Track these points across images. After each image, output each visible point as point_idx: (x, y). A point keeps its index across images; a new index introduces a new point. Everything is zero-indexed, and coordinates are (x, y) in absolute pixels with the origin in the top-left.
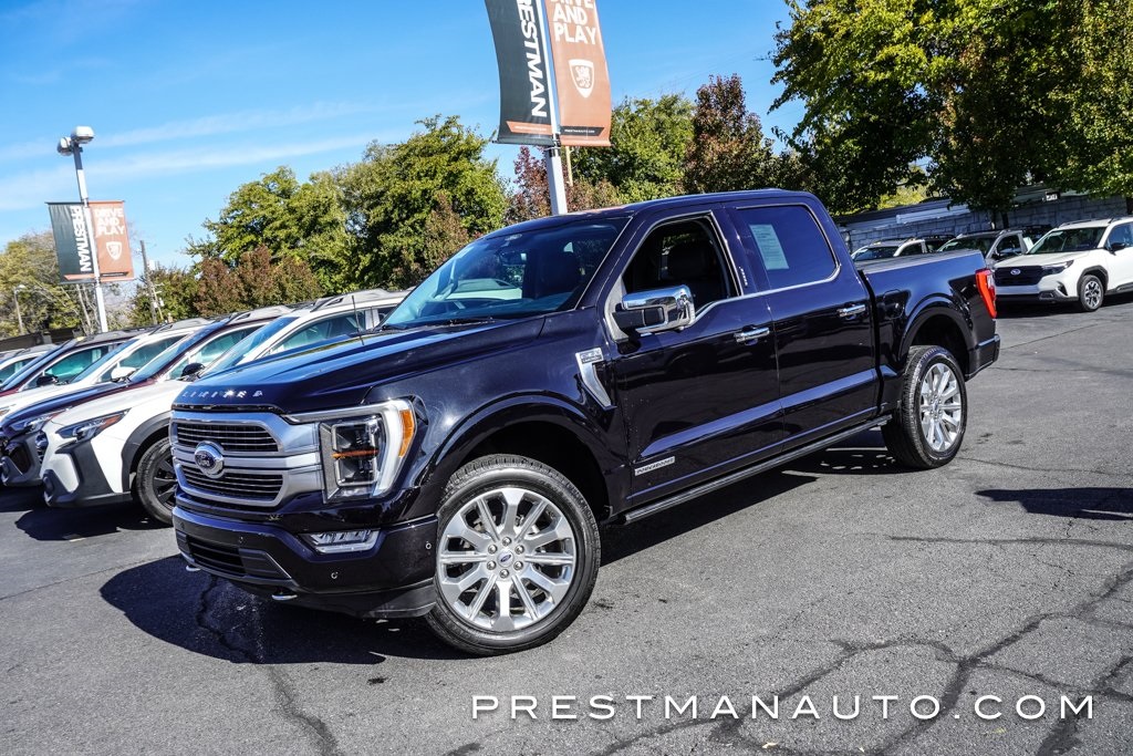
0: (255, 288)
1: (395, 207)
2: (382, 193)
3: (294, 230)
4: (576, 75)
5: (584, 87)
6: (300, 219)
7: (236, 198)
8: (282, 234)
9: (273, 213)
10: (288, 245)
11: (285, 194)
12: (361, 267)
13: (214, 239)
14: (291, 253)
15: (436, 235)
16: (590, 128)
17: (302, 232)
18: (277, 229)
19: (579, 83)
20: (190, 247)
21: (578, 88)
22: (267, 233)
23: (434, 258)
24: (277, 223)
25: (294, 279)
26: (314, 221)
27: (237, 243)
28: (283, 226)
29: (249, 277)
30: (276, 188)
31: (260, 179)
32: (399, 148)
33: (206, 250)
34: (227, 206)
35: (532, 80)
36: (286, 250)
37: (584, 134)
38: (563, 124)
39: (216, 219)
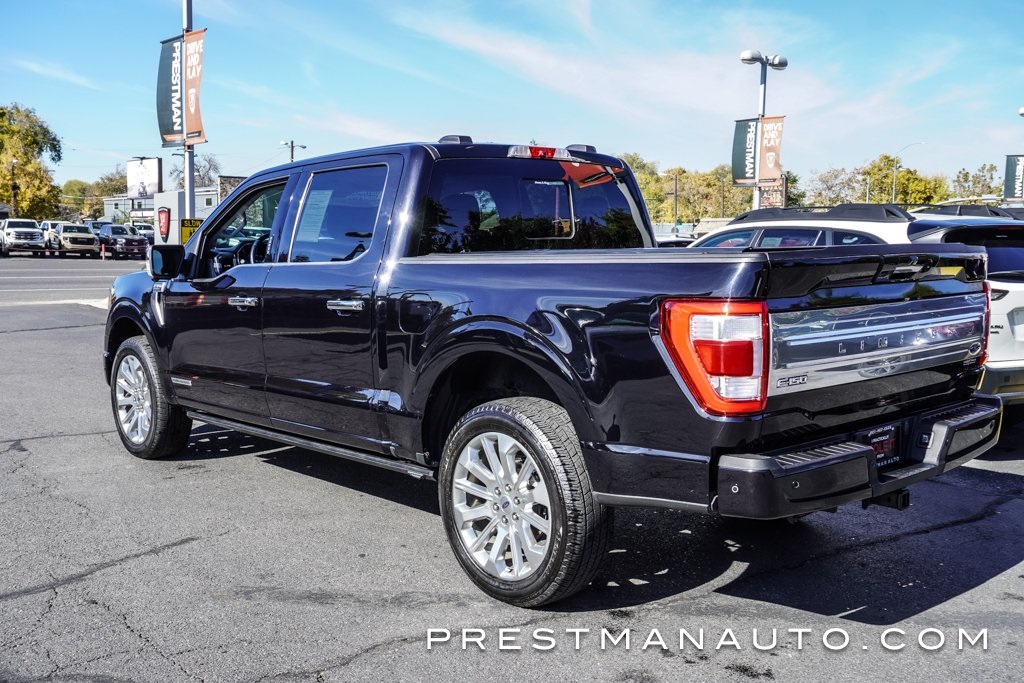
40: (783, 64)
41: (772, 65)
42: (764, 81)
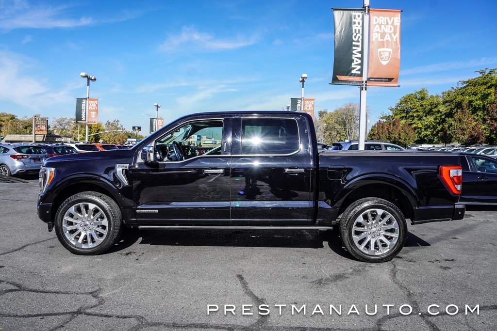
0: (392, 134)
1: (455, 107)
2: (452, 101)
3: (421, 113)
4: (381, 55)
5: (385, 60)
6: (425, 109)
7: (402, 99)
8: (415, 114)
9: (414, 106)
10: (418, 119)
11: (422, 99)
12: (437, 130)
13: (391, 114)
14: (419, 122)
15: (457, 120)
16: (387, 79)
17: (425, 114)
18: (414, 112)
19: (381, 59)
20: (382, 116)
21: (381, 61)
22: (411, 114)
23: (454, 129)
24: (414, 110)
25: (405, 132)
26: (431, 110)
27: (399, 116)
28: (417, 111)
29: (390, 130)
30: (419, 96)
31: (414, 93)
32: (464, 82)
33: (387, 118)
34: (399, 102)
35: (353, 58)
36: (416, 121)
37: (382, 81)
38: (369, 77)
39: (394, 107)
40: (95, 80)
41: (91, 79)
42: (88, 85)
